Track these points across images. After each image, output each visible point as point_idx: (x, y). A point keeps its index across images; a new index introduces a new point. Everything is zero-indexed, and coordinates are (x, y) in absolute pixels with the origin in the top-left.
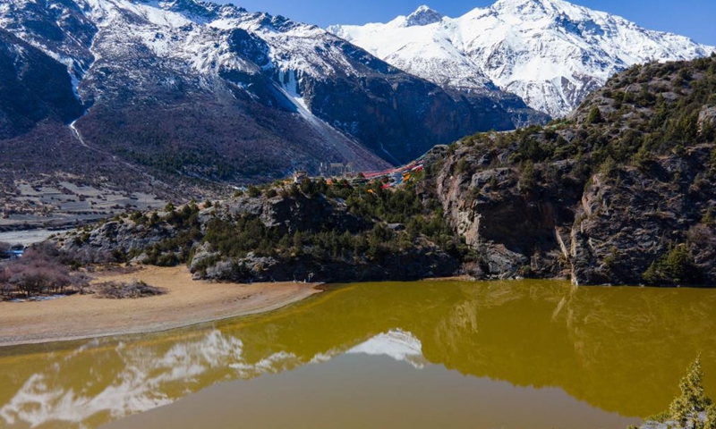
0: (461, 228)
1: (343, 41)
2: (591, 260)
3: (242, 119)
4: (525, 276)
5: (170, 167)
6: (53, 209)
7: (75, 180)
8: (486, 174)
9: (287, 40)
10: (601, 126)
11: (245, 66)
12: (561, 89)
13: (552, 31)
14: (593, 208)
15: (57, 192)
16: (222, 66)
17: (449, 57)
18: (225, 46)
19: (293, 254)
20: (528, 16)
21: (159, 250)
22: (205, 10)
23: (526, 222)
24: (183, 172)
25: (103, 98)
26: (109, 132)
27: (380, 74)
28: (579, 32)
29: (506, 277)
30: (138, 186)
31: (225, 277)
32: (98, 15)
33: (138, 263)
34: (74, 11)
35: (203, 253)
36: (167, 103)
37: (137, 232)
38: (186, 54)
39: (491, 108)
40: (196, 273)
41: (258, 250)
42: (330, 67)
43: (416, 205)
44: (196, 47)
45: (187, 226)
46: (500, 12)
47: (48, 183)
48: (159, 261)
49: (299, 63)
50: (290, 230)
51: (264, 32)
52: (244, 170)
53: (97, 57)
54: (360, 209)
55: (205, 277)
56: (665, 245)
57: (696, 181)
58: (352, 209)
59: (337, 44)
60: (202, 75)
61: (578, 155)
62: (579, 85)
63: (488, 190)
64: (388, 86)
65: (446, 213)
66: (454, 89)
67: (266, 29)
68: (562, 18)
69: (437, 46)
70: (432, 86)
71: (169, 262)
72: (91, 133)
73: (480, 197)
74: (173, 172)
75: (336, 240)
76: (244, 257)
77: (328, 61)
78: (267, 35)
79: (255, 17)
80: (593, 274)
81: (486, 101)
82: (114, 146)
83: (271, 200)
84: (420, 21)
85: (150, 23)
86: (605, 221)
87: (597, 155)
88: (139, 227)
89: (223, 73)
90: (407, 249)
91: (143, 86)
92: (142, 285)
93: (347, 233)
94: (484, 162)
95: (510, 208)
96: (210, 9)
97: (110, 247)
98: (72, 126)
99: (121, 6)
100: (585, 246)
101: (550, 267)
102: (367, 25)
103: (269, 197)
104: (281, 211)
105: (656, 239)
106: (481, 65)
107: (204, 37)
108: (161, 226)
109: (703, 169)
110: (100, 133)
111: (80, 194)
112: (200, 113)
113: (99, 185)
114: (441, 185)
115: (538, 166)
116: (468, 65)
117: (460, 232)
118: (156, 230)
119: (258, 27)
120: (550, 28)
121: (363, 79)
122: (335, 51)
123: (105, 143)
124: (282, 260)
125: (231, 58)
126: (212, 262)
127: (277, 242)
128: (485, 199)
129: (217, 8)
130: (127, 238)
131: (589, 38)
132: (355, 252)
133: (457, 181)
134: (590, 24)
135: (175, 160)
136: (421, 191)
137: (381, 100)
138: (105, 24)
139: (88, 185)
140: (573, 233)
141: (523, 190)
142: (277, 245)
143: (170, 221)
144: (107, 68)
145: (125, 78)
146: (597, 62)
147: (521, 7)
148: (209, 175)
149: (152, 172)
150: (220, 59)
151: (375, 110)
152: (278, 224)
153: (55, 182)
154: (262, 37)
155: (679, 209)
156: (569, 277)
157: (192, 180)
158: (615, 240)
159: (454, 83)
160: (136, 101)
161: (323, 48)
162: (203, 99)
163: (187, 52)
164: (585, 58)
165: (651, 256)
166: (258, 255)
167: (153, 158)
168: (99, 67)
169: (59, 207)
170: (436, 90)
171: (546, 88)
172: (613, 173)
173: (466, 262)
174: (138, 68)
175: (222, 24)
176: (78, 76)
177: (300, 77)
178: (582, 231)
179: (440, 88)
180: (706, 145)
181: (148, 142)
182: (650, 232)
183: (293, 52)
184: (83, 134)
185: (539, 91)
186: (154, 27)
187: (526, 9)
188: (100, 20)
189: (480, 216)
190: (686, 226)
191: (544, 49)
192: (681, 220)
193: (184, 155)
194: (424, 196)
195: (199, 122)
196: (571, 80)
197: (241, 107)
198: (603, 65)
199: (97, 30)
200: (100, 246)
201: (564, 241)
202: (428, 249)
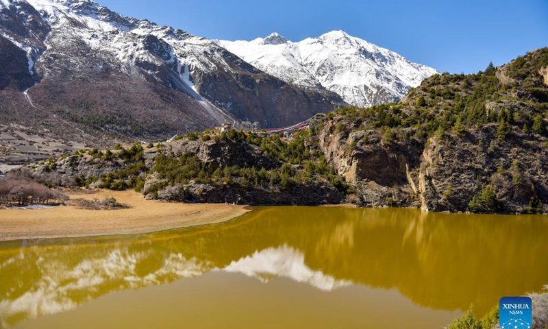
0: (341, 171)
1: (223, 49)
2: (435, 195)
3: (150, 95)
4: (389, 205)
5: (96, 125)
6: (10, 150)
7: (25, 130)
8: (359, 133)
9: (185, 45)
10: (427, 108)
11: (154, 59)
12: (364, 93)
13: (357, 56)
14: (433, 160)
15: (12, 138)
16: (138, 58)
17: (292, 66)
18: (141, 45)
19: (225, 183)
20: (341, 46)
21: (112, 177)
22: (128, 22)
23: (388, 168)
24: (106, 128)
25: (50, 74)
26: (52, 98)
27: (248, 73)
28: (373, 59)
29: (377, 205)
30: (72, 137)
31: (174, 198)
32: (53, 21)
33: (96, 187)
34: (36, 17)
35: (154, 180)
36: (96, 80)
37: (94, 163)
38: (112, 49)
39: (321, 100)
40: (149, 194)
41: (197, 179)
42: (213, 65)
43: (306, 153)
44: (120, 45)
45: (135, 160)
46: (324, 42)
47: (6, 131)
48: (113, 186)
49: (193, 61)
50: (220, 165)
51: (168, 39)
52: (151, 131)
53: (49, 47)
54: (271, 153)
55: (157, 198)
56: (479, 186)
57: (491, 145)
58: (265, 153)
59: (219, 50)
60: (123, 63)
61: (418, 124)
62: (375, 91)
63: (362, 144)
64: (253, 80)
65: (329, 160)
66: (296, 86)
67: (170, 37)
68: (363, 49)
69: (285, 58)
70: (283, 83)
71: (121, 187)
72: (39, 98)
73: (357, 149)
74: (98, 129)
75: (256, 174)
76: (187, 183)
77: (213, 61)
78: (171, 41)
79: (163, 29)
80: (437, 204)
81: (318, 96)
82: (55, 108)
83: (206, 143)
84: (273, 42)
85: (88, 28)
86: (442, 168)
87: (430, 126)
88: (96, 160)
89: (138, 63)
90: (308, 183)
91: (80, 68)
92: (112, 200)
93: (263, 169)
94: (355, 126)
95: (377, 157)
96: (131, 22)
97: (72, 175)
98: (25, 93)
99: (69, 16)
100: (431, 184)
101: (406, 200)
102: (237, 41)
103: (205, 141)
104: (215, 150)
105: (473, 182)
106: (313, 73)
107: (126, 39)
108: (114, 160)
109: (494, 138)
110: (45, 98)
111: (29, 140)
112: (120, 89)
113: (43, 135)
114: (323, 141)
115: (393, 130)
116: (305, 72)
117: (340, 173)
118: (109, 163)
119: (164, 35)
120: (356, 54)
121: (236, 74)
122: (217, 55)
123: (48, 105)
124: (217, 186)
125: (145, 53)
126: (162, 186)
127: (211, 174)
128: (361, 150)
129: (136, 21)
130: (86, 167)
131: (379, 63)
132: (270, 183)
133: (336, 138)
134: (379, 55)
135: (100, 120)
136: (309, 144)
137: (248, 89)
138: (57, 26)
139: (36, 134)
140: (421, 176)
141: (386, 146)
142: (212, 176)
143: (121, 156)
144: (55, 55)
145: (68, 62)
146: (385, 78)
147: (337, 40)
148: (125, 132)
149: (83, 127)
150: (137, 54)
151: (244, 95)
152: (212, 160)
153: (11, 131)
154: (167, 42)
155: (484, 162)
156: (419, 207)
157: (112, 135)
158: (449, 181)
159: (296, 82)
160: (74, 78)
161: (209, 52)
162: (122, 79)
163: (114, 48)
164: (378, 75)
165: (471, 193)
166: (199, 182)
167: (84, 117)
168: (50, 54)
169: (14, 148)
170: (286, 86)
171: (355, 91)
172: (443, 137)
173: (349, 194)
174: (77, 56)
175: (139, 31)
176: (34, 59)
177: (192, 70)
178: (428, 175)
179: (287, 84)
180: (493, 124)
181: (80, 106)
182: (470, 177)
183: (188, 53)
184: (33, 99)
185: (351, 92)
186: (92, 30)
187: (340, 42)
188: (54, 24)
189: (357, 162)
190: (489, 174)
191: (353, 67)
192: (486, 170)
193: (107, 117)
194: (311, 147)
195: (119, 95)
196: (370, 87)
197: (150, 87)
198: (389, 80)
199: (50, 30)
200: (65, 173)
201: (414, 181)
202: (322, 184)
